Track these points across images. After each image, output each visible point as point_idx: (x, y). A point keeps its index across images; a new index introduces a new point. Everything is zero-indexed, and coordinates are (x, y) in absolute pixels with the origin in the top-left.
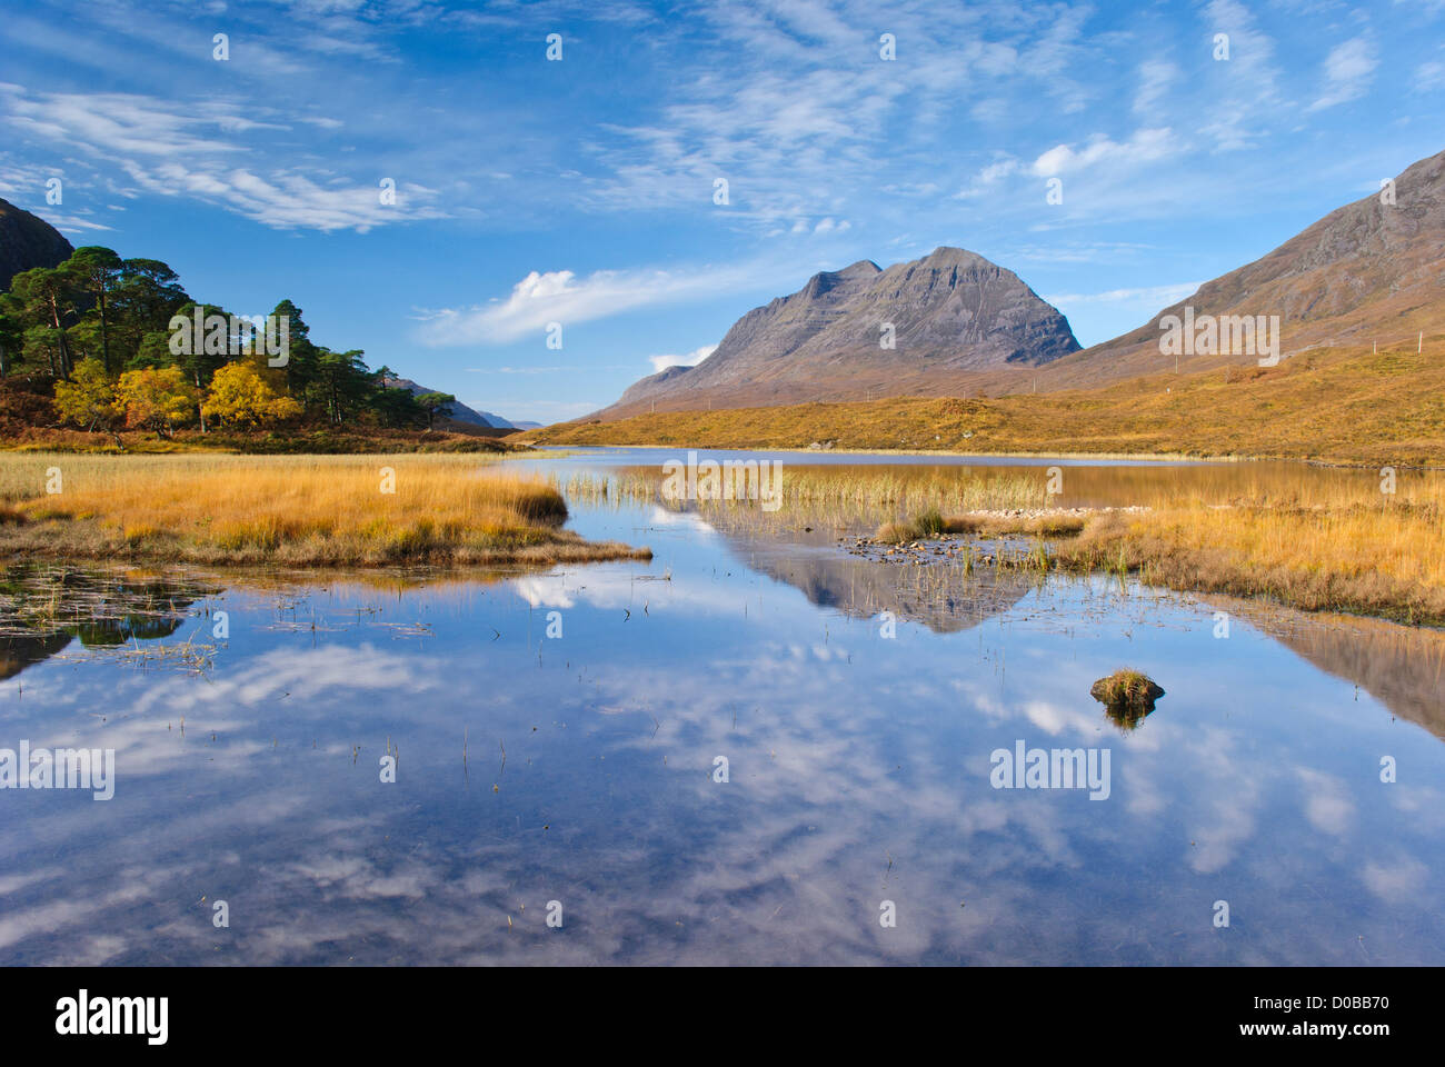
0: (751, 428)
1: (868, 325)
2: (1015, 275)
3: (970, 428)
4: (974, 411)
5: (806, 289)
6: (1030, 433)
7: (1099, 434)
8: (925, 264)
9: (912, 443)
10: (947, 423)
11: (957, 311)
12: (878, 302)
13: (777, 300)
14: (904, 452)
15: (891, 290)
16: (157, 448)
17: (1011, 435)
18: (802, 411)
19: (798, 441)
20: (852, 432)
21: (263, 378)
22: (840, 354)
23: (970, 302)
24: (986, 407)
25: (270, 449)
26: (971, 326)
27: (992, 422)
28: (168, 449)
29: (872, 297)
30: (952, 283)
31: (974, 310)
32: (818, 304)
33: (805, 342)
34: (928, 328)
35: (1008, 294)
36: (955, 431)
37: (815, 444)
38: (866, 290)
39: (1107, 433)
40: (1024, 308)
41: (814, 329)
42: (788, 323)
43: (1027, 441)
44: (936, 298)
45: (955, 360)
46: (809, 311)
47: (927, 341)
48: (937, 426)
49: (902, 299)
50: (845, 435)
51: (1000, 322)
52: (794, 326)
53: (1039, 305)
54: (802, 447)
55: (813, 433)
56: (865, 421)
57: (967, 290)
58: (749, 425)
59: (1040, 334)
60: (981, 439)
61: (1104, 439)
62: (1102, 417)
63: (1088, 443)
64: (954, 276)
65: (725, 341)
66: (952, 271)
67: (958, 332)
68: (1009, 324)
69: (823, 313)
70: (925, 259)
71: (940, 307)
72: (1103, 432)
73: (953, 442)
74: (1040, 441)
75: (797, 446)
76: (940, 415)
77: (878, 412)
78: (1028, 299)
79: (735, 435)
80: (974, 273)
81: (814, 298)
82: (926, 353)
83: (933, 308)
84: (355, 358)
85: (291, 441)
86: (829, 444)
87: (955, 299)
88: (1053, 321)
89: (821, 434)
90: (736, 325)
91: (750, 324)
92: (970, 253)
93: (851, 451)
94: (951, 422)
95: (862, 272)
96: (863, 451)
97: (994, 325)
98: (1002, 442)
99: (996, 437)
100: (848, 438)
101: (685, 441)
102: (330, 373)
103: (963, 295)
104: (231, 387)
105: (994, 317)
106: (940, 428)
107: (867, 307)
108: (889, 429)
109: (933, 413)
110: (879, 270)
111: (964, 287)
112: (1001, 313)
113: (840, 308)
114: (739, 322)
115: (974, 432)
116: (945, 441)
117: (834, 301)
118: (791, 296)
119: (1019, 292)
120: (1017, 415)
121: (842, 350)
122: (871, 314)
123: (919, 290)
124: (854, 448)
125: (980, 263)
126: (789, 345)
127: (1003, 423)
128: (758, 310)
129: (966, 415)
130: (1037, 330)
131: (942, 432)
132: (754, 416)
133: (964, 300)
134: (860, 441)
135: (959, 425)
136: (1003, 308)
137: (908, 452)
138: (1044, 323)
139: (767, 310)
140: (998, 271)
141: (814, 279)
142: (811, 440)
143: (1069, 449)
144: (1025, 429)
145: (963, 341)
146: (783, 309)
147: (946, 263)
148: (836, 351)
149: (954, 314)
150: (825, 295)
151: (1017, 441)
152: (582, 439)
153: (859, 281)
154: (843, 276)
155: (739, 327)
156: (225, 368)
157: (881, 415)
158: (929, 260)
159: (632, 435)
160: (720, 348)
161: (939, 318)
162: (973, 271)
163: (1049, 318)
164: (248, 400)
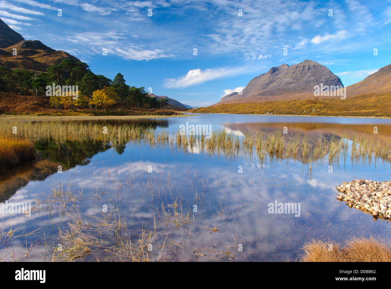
0: (251, 108)
1: (285, 81)
2: (326, 67)
3: (314, 108)
4: (316, 103)
5: (269, 72)
6: (333, 110)
7: (355, 110)
8: (301, 64)
9: (297, 113)
10: (307, 107)
11: (310, 77)
12: (288, 75)
13: (261, 75)
14: (294, 115)
15: (292, 71)
16: (72, 114)
17: (327, 110)
18: (265, 104)
19: (263, 112)
20: (279, 109)
21: (106, 94)
22: (278, 89)
23: (313, 75)
24: (319, 102)
25: (104, 114)
26: (314, 81)
27: (321, 106)
28: (75, 114)
29: (287, 73)
30: (309, 70)
31: (315, 77)
32: (272, 76)
33: (269, 86)
34: (302, 82)
35: (324, 72)
36: (310, 109)
37: (268, 113)
38: (285, 72)
39: (358, 110)
40: (328, 76)
41: (271, 82)
42: (264, 81)
43: (332, 112)
44: (304, 74)
45: (309, 90)
46: (270, 78)
47: (302, 85)
48: (305, 107)
49: (295, 74)
50: (277, 110)
51: (322, 80)
52: (266, 81)
53: (333, 75)
54: (264, 114)
55: (267, 110)
56: (283, 106)
57: (313, 71)
58: (250, 107)
59: (333, 83)
60: (318, 111)
61: (357, 111)
62: (356, 105)
63: (352, 113)
64: (309, 68)
65: (247, 86)
66: (308, 66)
67: (310, 83)
68: (324, 81)
69: (274, 78)
70: (301, 63)
71: (305, 76)
72: (356, 109)
73: (309, 112)
74: (336, 112)
75: (263, 113)
76: (305, 104)
77: (287, 103)
78: (329, 73)
79: (246, 110)
80: (315, 67)
81: (271, 74)
82: (301, 88)
83: (303, 76)
84: (142, 89)
85: (111, 112)
86: (272, 113)
87: (309, 74)
88: (337, 79)
89: (270, 110)
90: (250, 82)
91: (254, 81)
92: (313, 61)
93: (278, 115)
94: (309, 106)
95: (284, 67)
96: (282, 115)
97: (320, 81)
98: (324, 112)
99: (323, 111)
100: (278, 111)
101: (232, 112)
102: (134, 93)
103: (312, 73)
104: (98, 96)
105: (320, 79)
106: (305, 108)
107: (285, 76)
108: (290, 109)
109: (303, 104)
110: (289, 66)
111: (312, 71)
112: (322, 77)
113: (278, 77)
114: (251, 81)
115: (316, 109)
116: (307, 112)
117: (276, 75)
118: (265, 73)
119: (327, 72)
120: (329, 104)
121: (278, 88)
122: (286, 78)
123: (299, 71)
124: (279, 114)
125: (316, 64)
126: (264, 87)
127: (325, 107)
128: (256, 77)
129: (313, 104)
130: (332, 82)
131: (306, 109)
132: (252, 105)
133: (312, 74)
134: (281, 112)
135: (311, 107)
136: (323, 76)
137: (295, 115)
138: (334, 80)
139: (258, 77)
140: (321, 66)
141: (271, 69)
142: (267, 112)
143: (346, 115)
144: (331, 109)
145: (311, 85)
146: (263, 77)
147: (307, 64)
148: (277, 88)
149: (309, 78)
150: (274, 73)
151: (329, 112)
152: (205, 111)
153: (283, 69)
154: (279, 68)
155: (251, 82)
156: (96, 91)
157: (287, 104)
158: (302, 63)
159: (218, 110)
160: (246, 88)
161: (305, 79)
162: (314, 66)
163: (335, 79)
164: (102, 100)
